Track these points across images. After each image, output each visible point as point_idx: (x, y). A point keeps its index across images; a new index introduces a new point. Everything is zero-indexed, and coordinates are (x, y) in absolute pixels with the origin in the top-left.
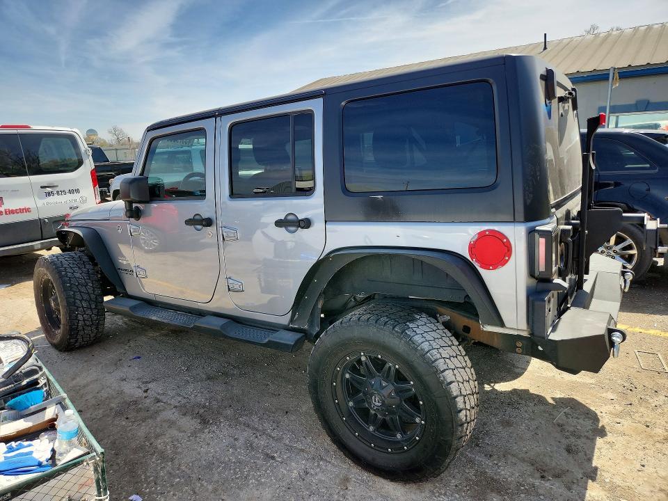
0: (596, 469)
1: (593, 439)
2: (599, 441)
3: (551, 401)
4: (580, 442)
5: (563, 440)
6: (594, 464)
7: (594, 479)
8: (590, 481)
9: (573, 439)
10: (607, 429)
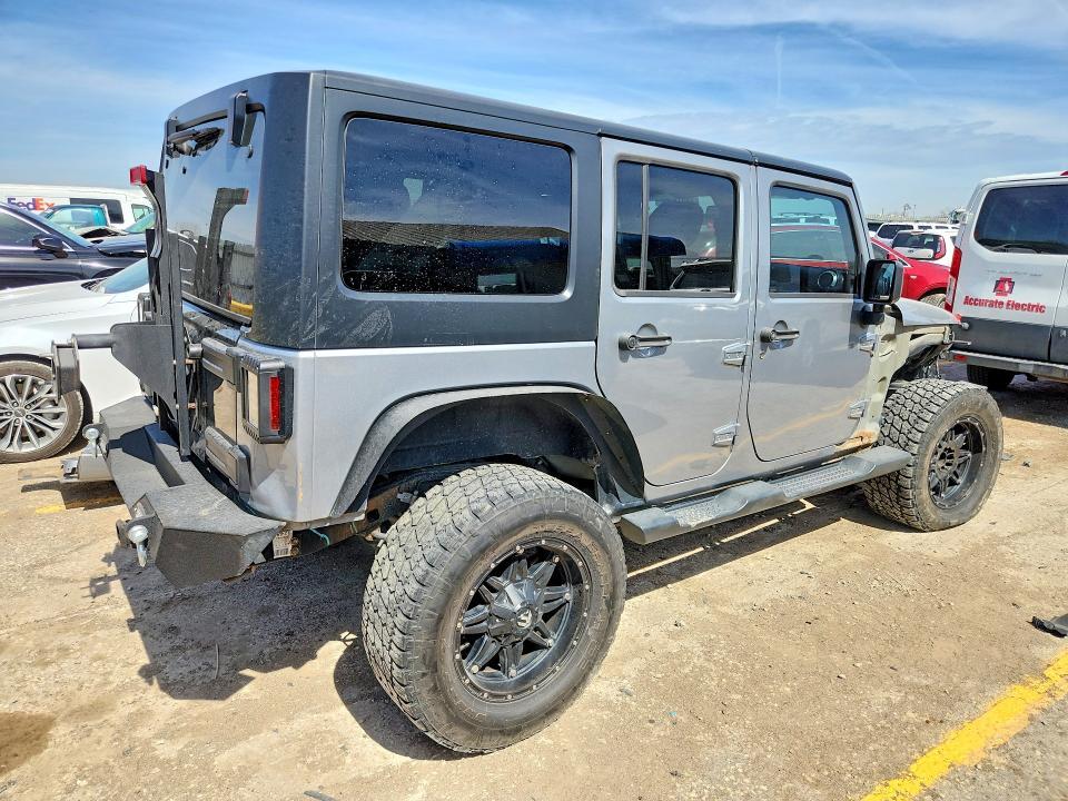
0: (132, 630)
1: (154, 657)
2: (144, 660)
3: (248, 672)
4: (167, 645)
5: (188, 635)
6: (137, 633)
7: (129, 621)
8: (132, 617)
9: (178, 642)
10: (142, 683)
